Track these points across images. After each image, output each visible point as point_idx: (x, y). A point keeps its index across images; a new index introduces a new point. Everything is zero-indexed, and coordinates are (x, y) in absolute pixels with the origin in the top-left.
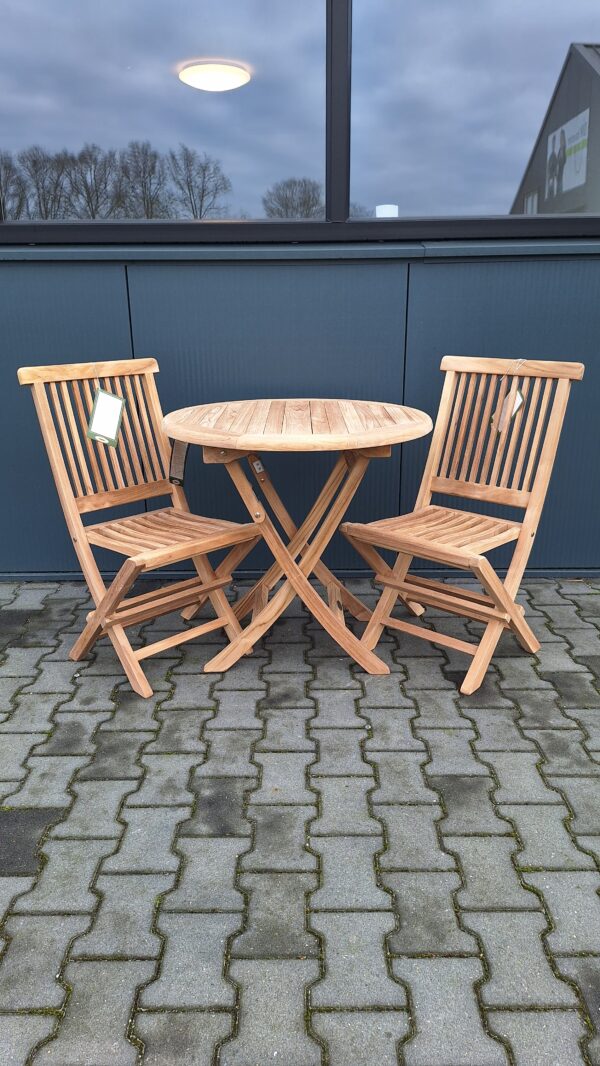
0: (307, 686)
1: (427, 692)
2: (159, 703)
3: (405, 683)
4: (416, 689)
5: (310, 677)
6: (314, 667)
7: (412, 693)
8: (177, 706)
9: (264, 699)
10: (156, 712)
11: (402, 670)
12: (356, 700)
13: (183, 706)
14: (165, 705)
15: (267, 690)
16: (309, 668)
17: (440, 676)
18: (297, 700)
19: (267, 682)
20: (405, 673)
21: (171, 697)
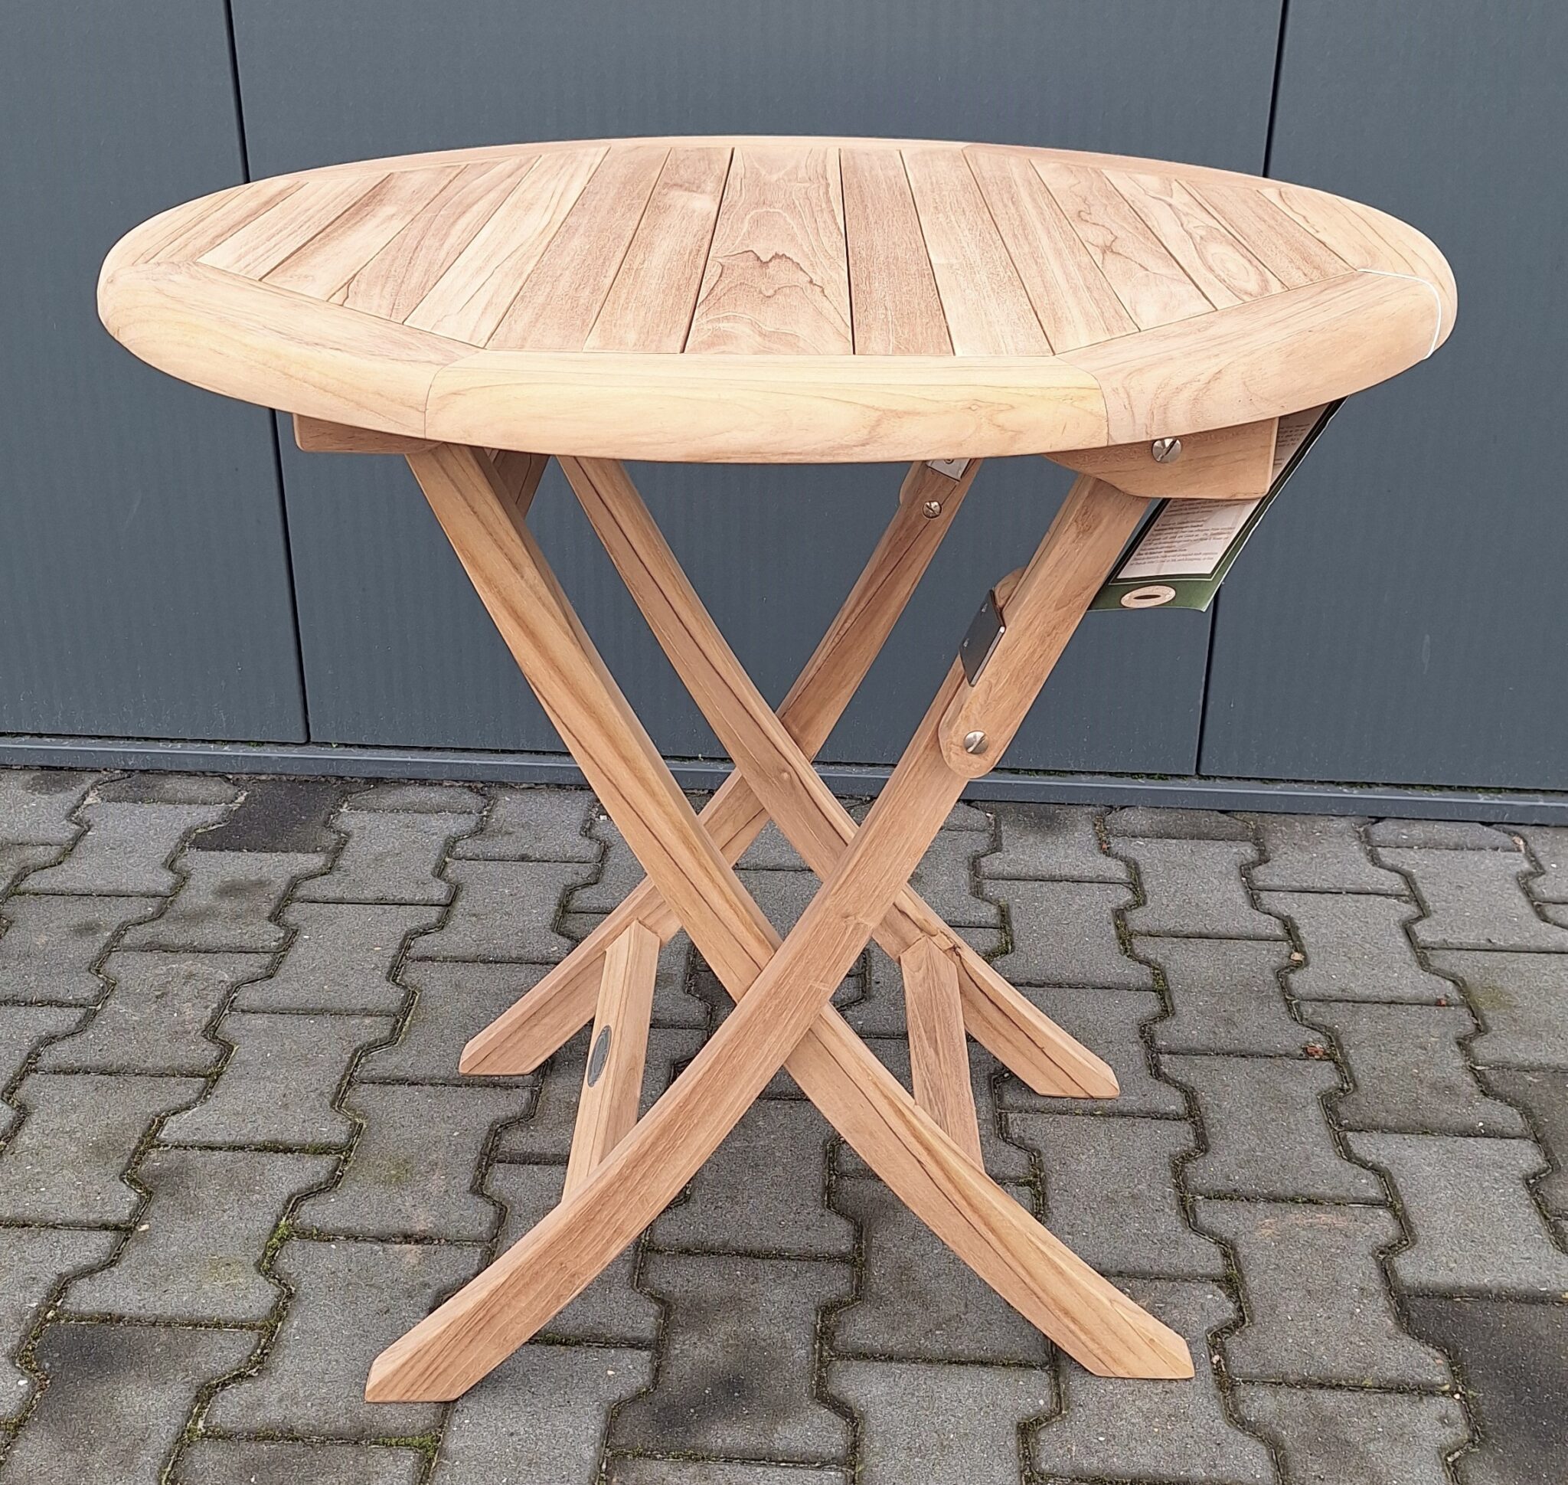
0: (824, 1335)
1: (1328, 1400)
2: (206, 1393)
3: (1232, 1343)
4: (1281, 1382)
5: (836, 1283)
6: (860, 1230)
7: (1261, 1404)
8: (273, 1414)
9: (637, 1397)
10: (183, 1441)
11: (1216, 1265)
12: (1027, 1430)
13: (303, 1416)
14: (228, 1409)
15: (658, 1346)
16: (837, 1235)
17: (1378, 1314)
18: (780, 1411)
19: (665, 1304)
20: (1231, 1283)
21: (259, 1363)
